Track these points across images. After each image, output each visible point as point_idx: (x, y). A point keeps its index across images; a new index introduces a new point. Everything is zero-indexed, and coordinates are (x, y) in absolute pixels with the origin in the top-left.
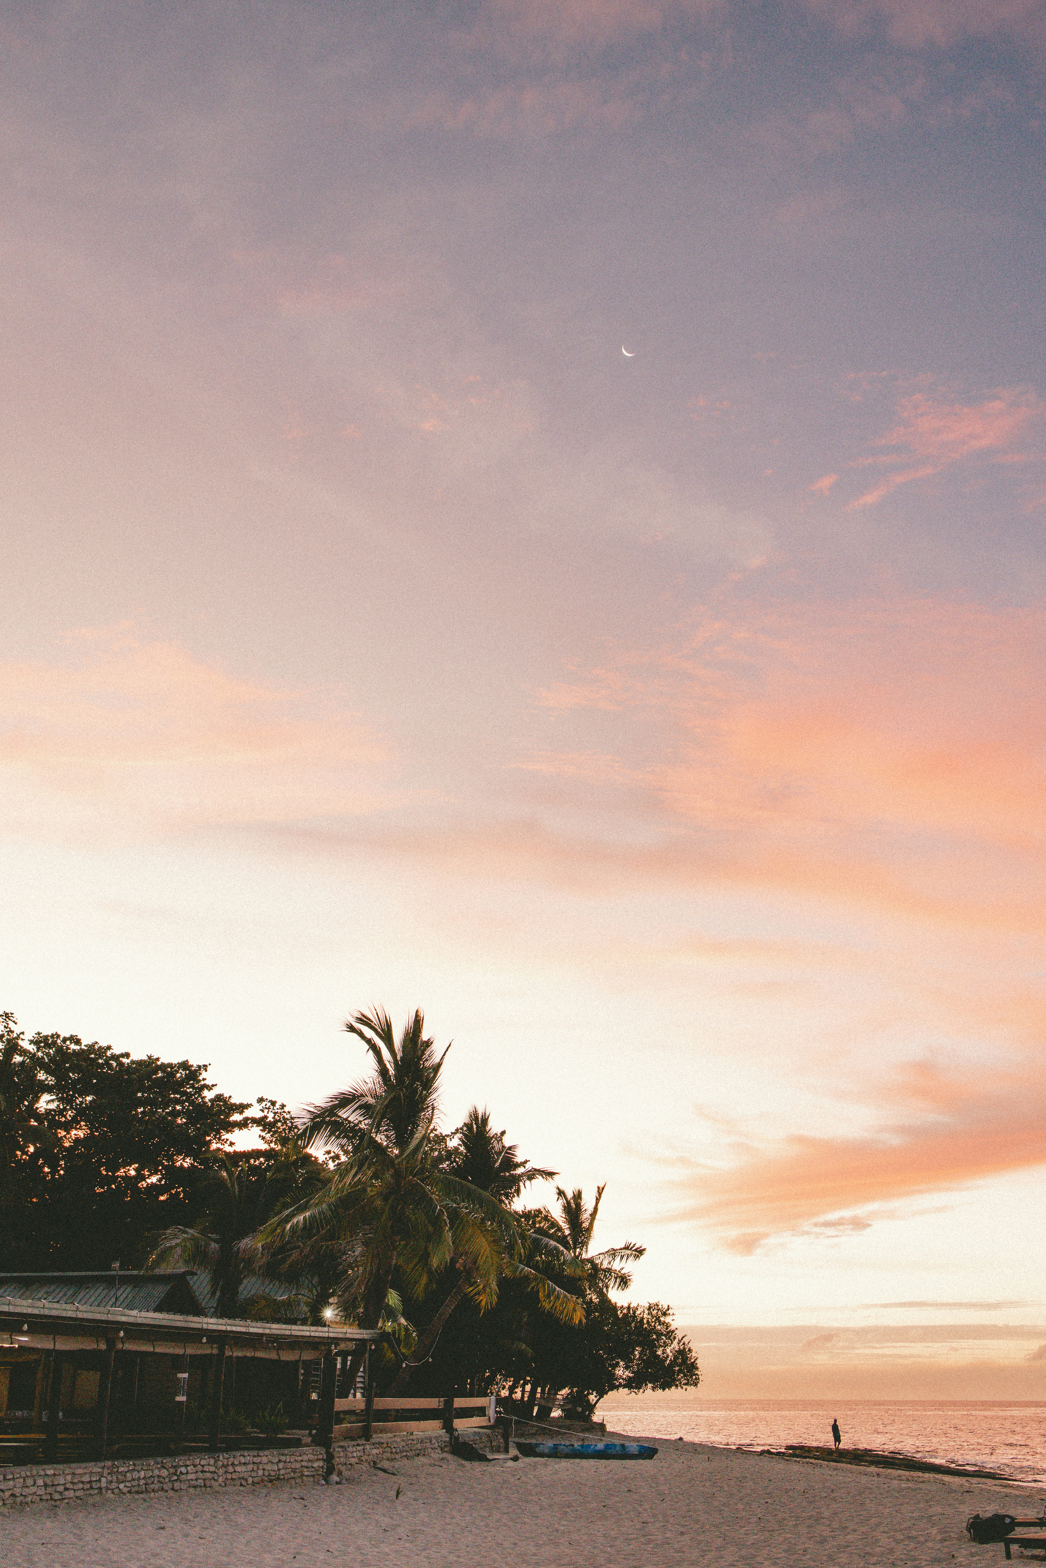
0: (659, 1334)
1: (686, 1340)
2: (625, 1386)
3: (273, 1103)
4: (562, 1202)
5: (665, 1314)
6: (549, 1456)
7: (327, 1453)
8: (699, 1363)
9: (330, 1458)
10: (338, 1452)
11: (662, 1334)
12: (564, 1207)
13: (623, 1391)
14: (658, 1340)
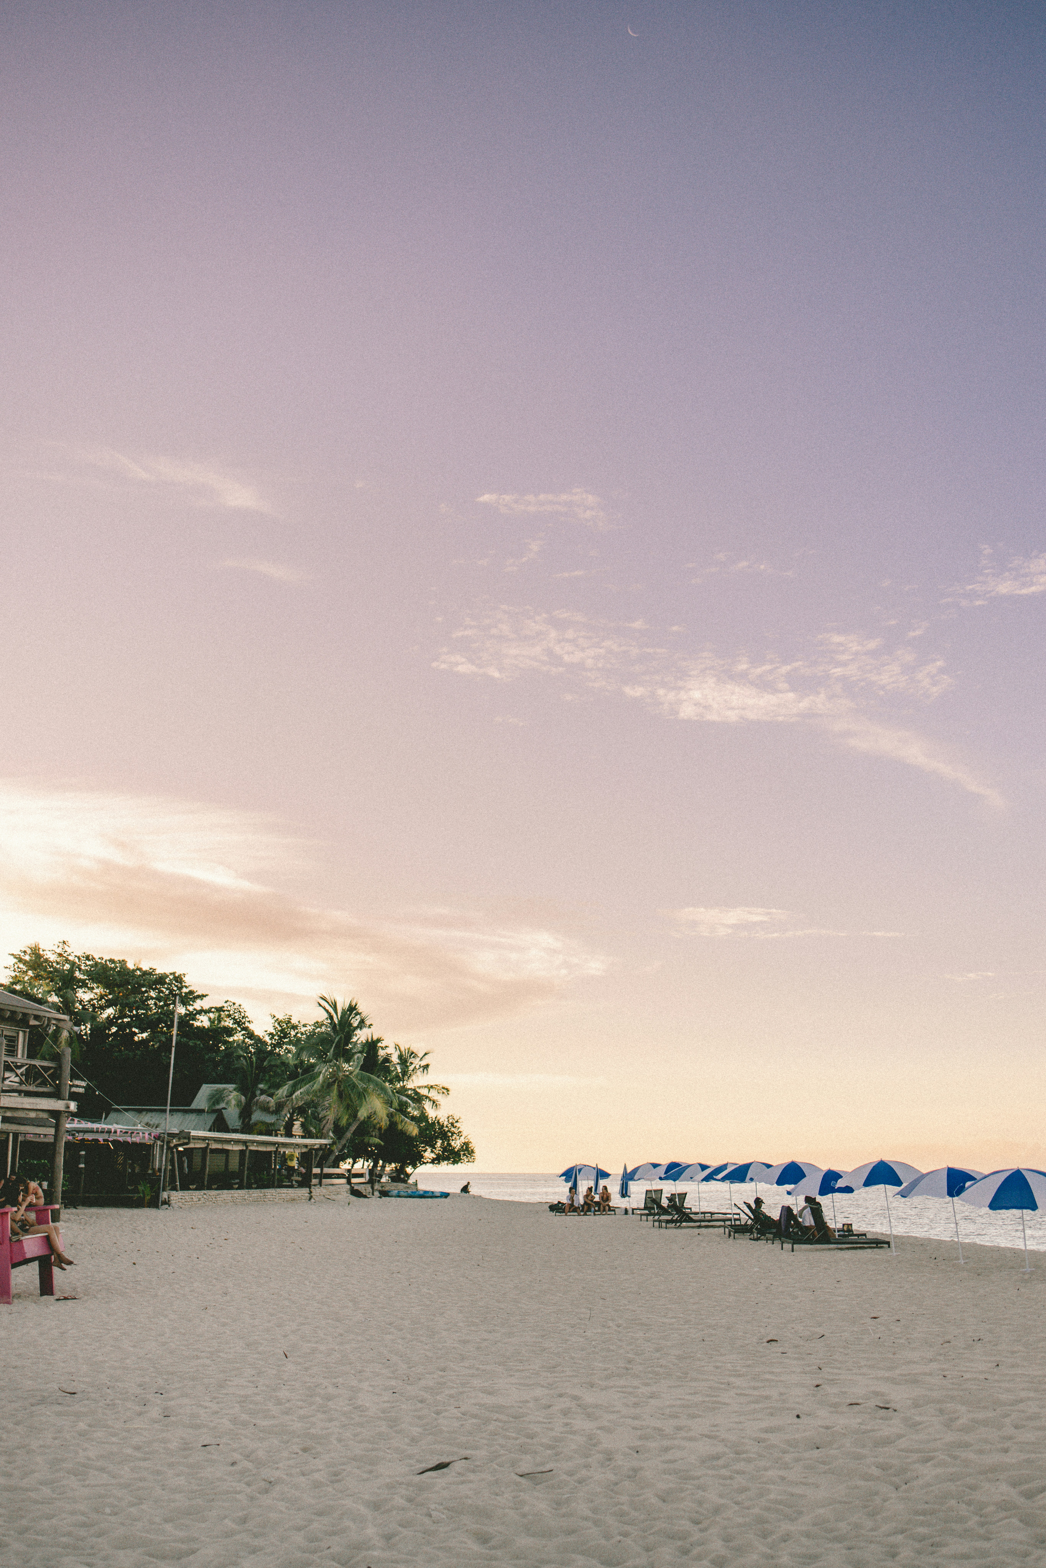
0: (453, 1133)
1: (469, 1137)
2: (430, 1163)
3: (234, 1004)
4: (398, 1052)
5: (457, 1122)
6: (395, 1197)
7: (310, 1191)
8: (476, 1150)
9: (311, 1192)
10: (312, 1190)
11: (455, 1133)
12: (399, 1056)
13: (430, 1166)
14: (452, 1136)
